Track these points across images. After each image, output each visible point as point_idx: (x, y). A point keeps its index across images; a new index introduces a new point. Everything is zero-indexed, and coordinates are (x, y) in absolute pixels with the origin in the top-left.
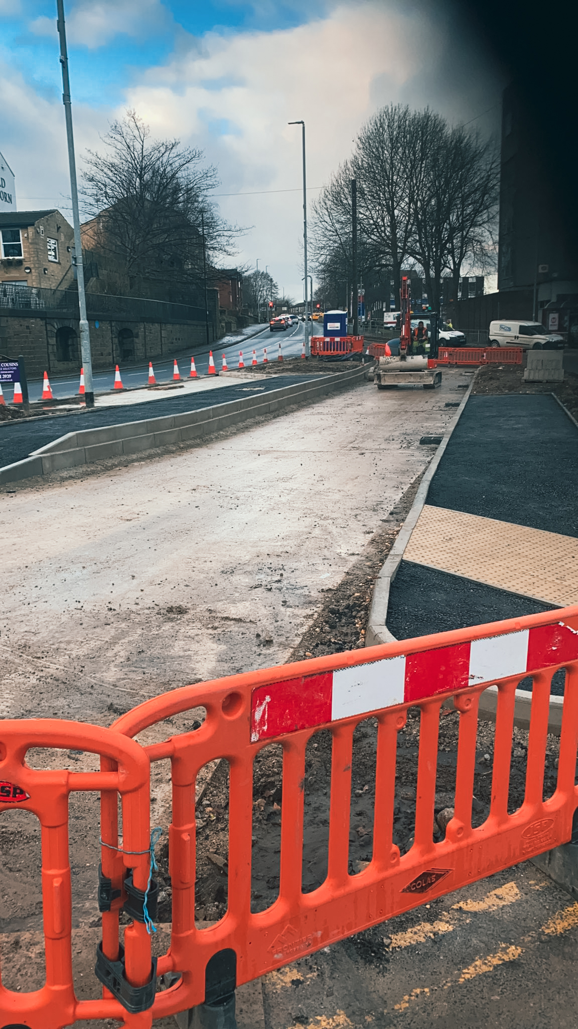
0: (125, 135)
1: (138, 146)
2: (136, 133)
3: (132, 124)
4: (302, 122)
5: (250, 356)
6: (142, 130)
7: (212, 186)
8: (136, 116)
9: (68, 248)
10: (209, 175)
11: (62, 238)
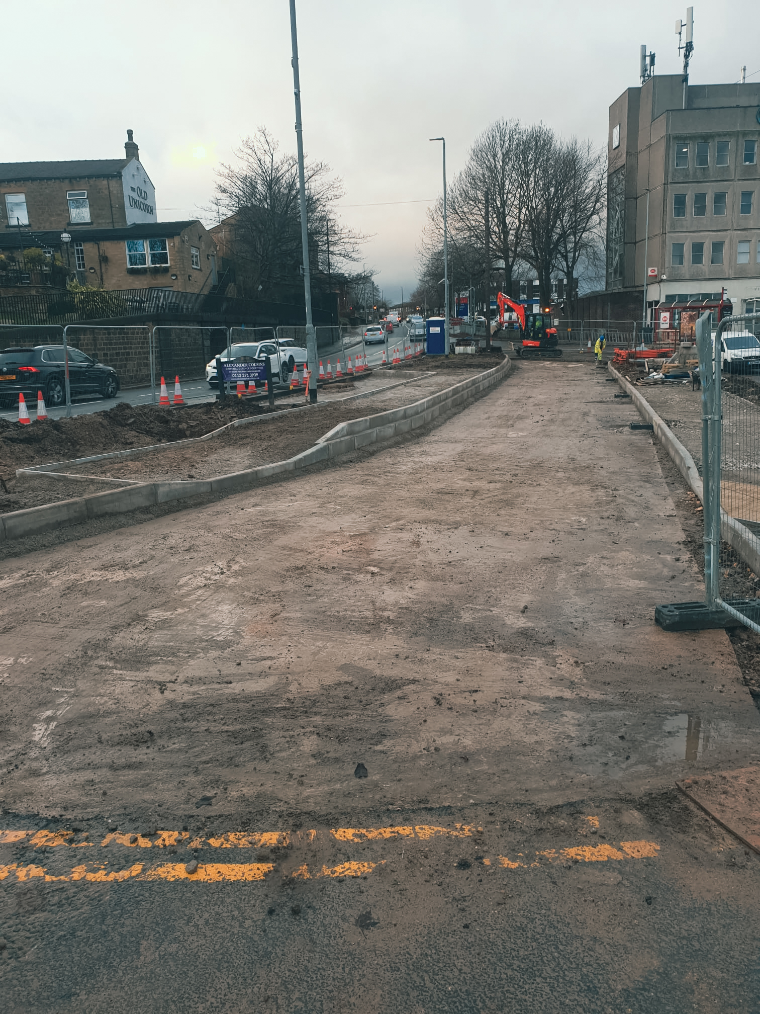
0: (256, 149)
1: (268, 160)
2: (266, 147)
3: (263, 139)
4: (443, 139)
5: (378, 357)
6: (271, 144)
7: (337, 197)
8: (266, 132)
9: (208, 255)
10: (335, 186)
11: (203, 246)
